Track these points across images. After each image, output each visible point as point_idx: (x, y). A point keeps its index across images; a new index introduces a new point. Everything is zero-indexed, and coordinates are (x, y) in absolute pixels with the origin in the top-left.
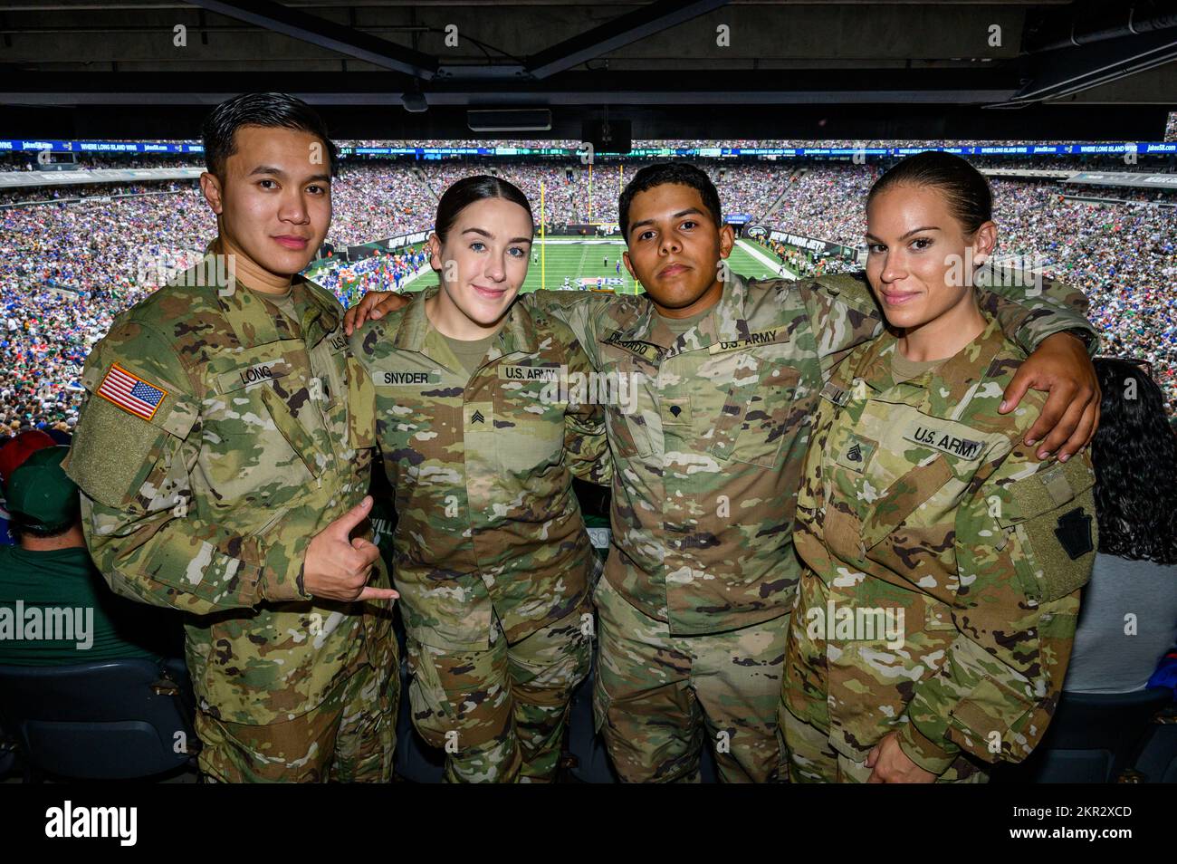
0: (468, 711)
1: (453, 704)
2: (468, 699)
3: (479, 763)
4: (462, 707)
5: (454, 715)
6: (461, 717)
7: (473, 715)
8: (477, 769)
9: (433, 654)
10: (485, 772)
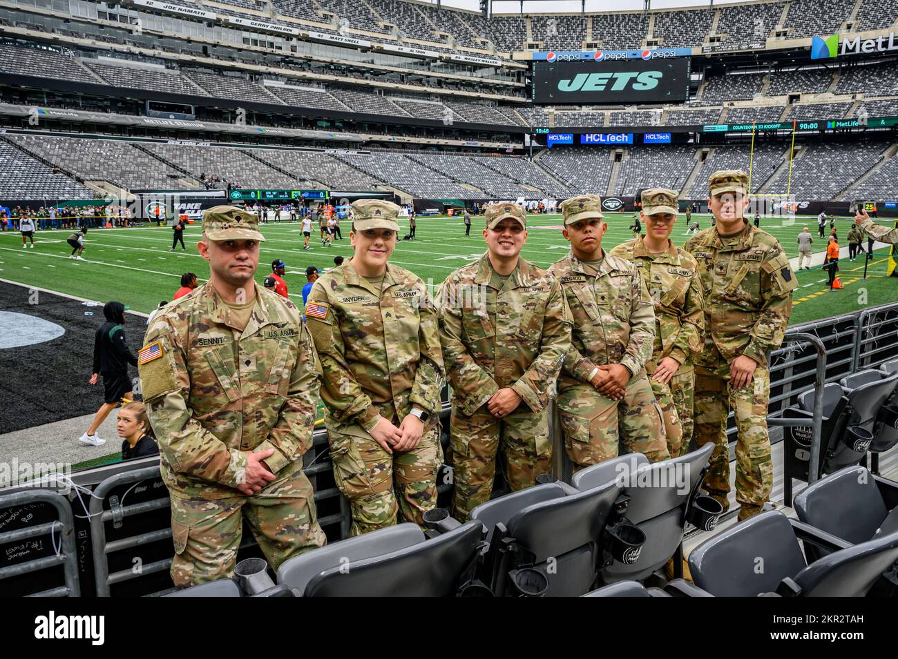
0: (376, 473)
1: (368, 470)
2: (377, 467)
3: (380, 502)
4: (373, 471)
5: (368, 476)
6: (372, 477)
7: (378, 476)
8: (379, 506)
9: (357, 443)
10: (383, 507)
